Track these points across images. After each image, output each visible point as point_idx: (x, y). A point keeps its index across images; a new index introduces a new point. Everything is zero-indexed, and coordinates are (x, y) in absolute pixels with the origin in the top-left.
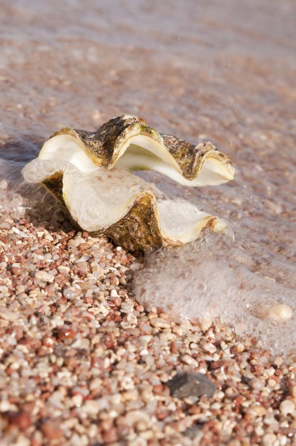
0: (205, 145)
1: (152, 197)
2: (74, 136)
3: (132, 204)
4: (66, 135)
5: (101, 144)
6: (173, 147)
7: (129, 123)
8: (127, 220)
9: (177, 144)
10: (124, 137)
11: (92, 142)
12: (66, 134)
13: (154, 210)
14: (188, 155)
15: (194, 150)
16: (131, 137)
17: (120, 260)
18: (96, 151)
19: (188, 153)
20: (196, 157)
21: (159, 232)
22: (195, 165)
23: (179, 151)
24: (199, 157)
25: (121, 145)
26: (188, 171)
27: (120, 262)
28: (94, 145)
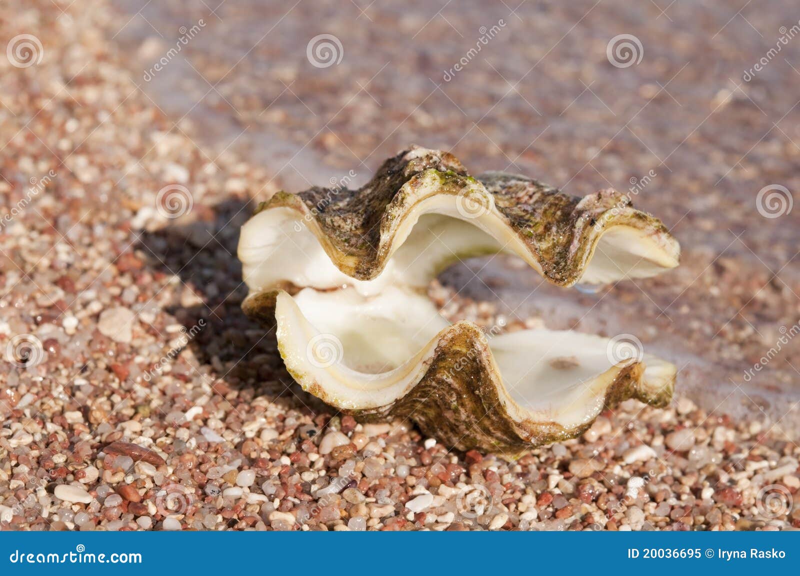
0: (599, 197)
1: (476, 334)
2: (298, 208)
3: (431, 354)
4: (282, 208)
5: (358, 221)
6: (525, 211)
7: (416, 169)
8: (430, 386)
9: (536, 202)
10: (402, 204)
11: (337, 218)
12: (283, 205)
13: (485, 363)
14: (558, 227)
15: (573, 214)
16: (419, 201)
17: (426, 476)
18: (346, 241)
19: (558, 222)
20: (576, 230)
21: (503, 410)
22: (573, 249)
23: (538, 220)
24: (584, 229)
25: (395, 222)
26: (557, 264)
27: (425, 481)
28: (342, 224)
